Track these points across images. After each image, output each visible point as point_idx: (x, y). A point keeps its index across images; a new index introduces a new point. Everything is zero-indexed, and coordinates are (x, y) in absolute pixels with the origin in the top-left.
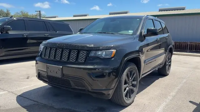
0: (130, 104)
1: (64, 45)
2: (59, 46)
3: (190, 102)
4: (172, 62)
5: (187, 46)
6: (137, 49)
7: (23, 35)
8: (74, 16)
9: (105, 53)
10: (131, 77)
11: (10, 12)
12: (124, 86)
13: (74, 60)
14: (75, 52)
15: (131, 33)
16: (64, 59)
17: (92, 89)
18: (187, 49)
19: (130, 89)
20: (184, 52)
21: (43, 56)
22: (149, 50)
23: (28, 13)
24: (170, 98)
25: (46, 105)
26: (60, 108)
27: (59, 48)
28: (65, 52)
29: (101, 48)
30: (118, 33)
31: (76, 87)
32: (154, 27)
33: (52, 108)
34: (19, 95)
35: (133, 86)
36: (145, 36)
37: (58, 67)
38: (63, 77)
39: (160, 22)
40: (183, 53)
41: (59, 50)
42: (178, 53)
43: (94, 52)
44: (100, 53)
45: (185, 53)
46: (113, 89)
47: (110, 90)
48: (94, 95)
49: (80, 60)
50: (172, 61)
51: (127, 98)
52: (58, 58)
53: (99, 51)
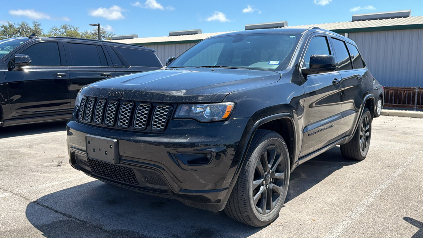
0: (269, 223)
1: (122, 94)
2: (112, 96)
3: (406, 219)
4: (372, 131)
5: (414, 97)
6: (288, 100)
7: (55, 74)
8: (171, 35)
9: (210, 109)
10: (272, 162)
11: (40, 27)
12: (253, 183)
13: (144, 124)
14: (144, 108)
15: (275, 67)
16: (121, 122)
17: (181, 190)
18: (413, 103)
19: (268, 189)
20: (406, 110)
21: (81, 117)
22: (314, 105)
23: (77, 30)
24: (361, 209)
25: (86, 222)
26: (115, 230)
27: (112, 100)
28: (124, 108)
29: (200, 98)
30: (249, 66)
31: (149, 185)
32: (330, 53)
33: (98, 228)
34: (32, 201)
35: (277, 182)
36: (305, 73)
37: (108, 142)
38: (119, 163)
39: (344, 42)
40: (404, 111)
41: (112, 103)
42: (393, 111)
43: (186, 108)
44: (199, 110)
45: (408, 112)
46: (228, 188)
47: (221, 190)
48: (187, 202)
49: (155, 125)
50: (372, 128)
51: (262, 209)
52: (109, 122)
53: (198, 106)
